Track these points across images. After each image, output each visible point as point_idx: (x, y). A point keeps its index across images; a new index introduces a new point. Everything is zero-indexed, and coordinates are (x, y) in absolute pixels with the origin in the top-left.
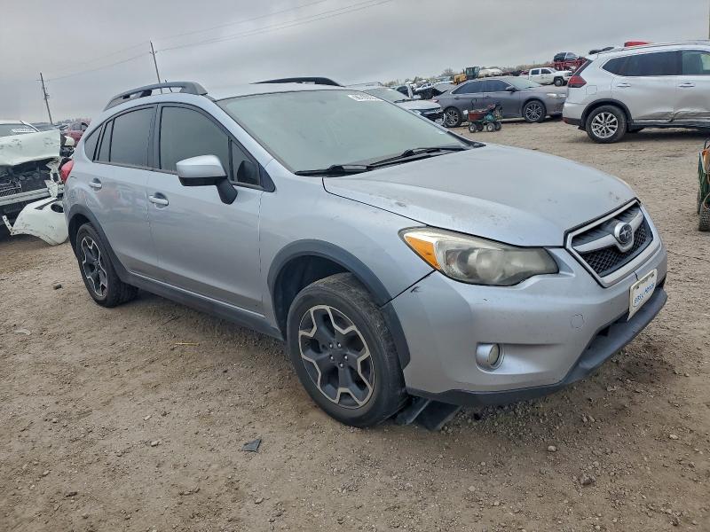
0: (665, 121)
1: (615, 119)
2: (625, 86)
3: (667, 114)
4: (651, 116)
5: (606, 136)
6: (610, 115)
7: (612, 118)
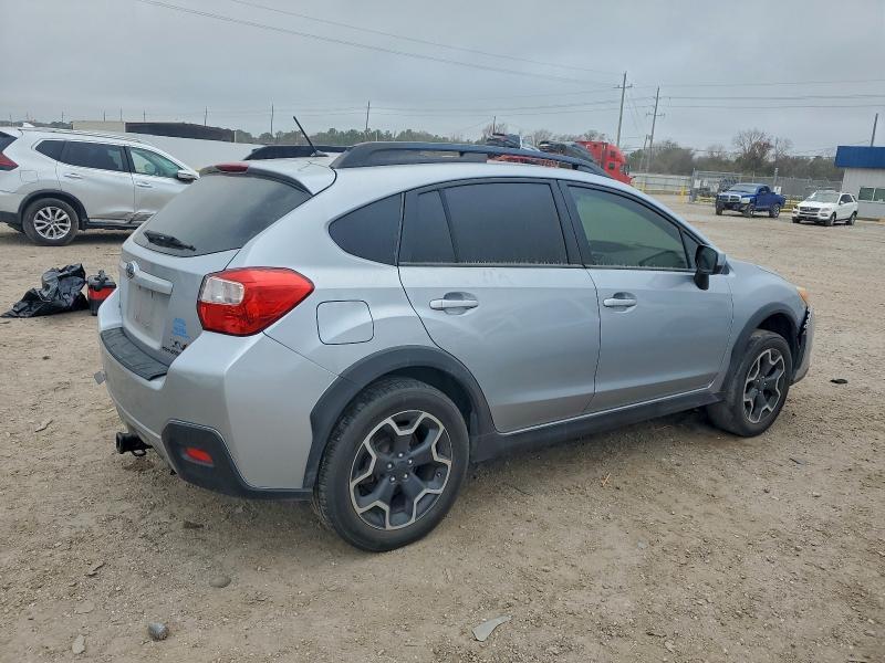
0: (124, 222)
1: (65, 216)
2: (73, 176)
3: (126, 214)
4: (110, 215)
5: (56, 237)
6: (59, 211)
7: (61, 215)
